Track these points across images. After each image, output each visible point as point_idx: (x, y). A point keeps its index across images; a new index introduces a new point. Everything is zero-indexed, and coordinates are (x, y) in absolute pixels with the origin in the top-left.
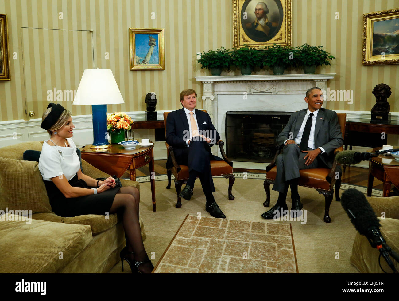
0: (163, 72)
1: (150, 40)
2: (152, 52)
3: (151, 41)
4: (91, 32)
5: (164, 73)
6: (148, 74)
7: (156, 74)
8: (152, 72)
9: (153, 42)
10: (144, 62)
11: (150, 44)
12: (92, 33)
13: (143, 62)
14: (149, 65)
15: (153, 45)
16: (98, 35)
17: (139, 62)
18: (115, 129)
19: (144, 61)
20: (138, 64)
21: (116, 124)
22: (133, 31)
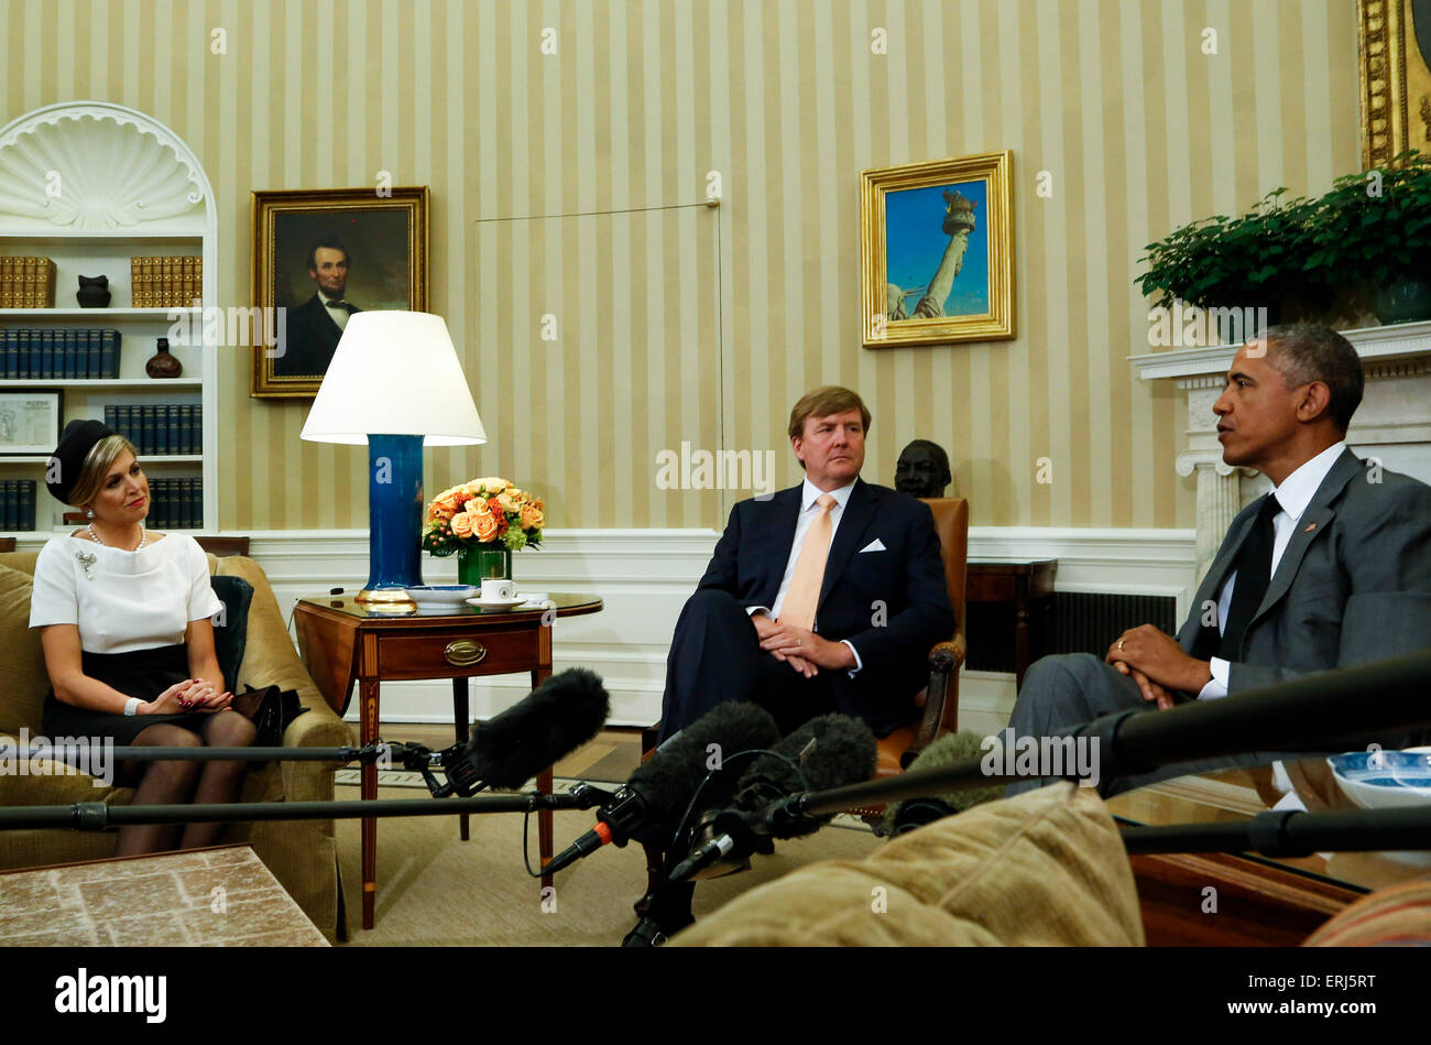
0: (1012, 348)
1: (949, 210)
2: (958, 260)
3: (955, 211)
4: (713, 206)
5: (1017, 351)
6: (942, 360)
7: (980, 357)
8: (961, 351)
9: (961, 218)
10: (923, 308)
11: (951, 228)
12: (716, 212)
13: (918, 310)
14: (944, 319)
15: (965, 231)
16: (740, 216)
17: (903, 307)
18: (441, 539)
19: (926, 306)
20: (898, 318)
21: (449, 521)
22: (874, 183)
